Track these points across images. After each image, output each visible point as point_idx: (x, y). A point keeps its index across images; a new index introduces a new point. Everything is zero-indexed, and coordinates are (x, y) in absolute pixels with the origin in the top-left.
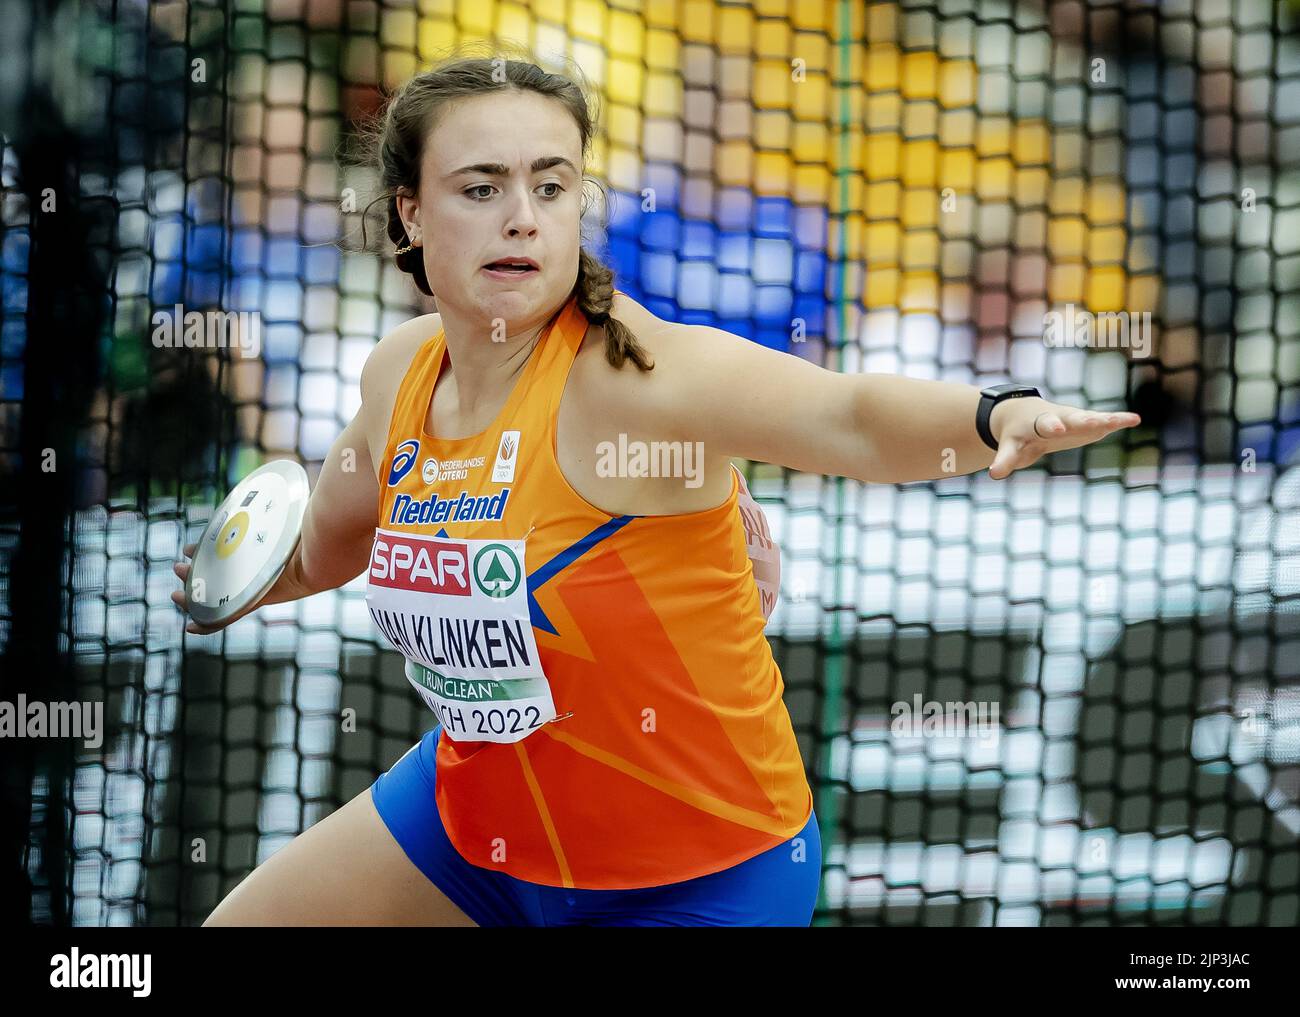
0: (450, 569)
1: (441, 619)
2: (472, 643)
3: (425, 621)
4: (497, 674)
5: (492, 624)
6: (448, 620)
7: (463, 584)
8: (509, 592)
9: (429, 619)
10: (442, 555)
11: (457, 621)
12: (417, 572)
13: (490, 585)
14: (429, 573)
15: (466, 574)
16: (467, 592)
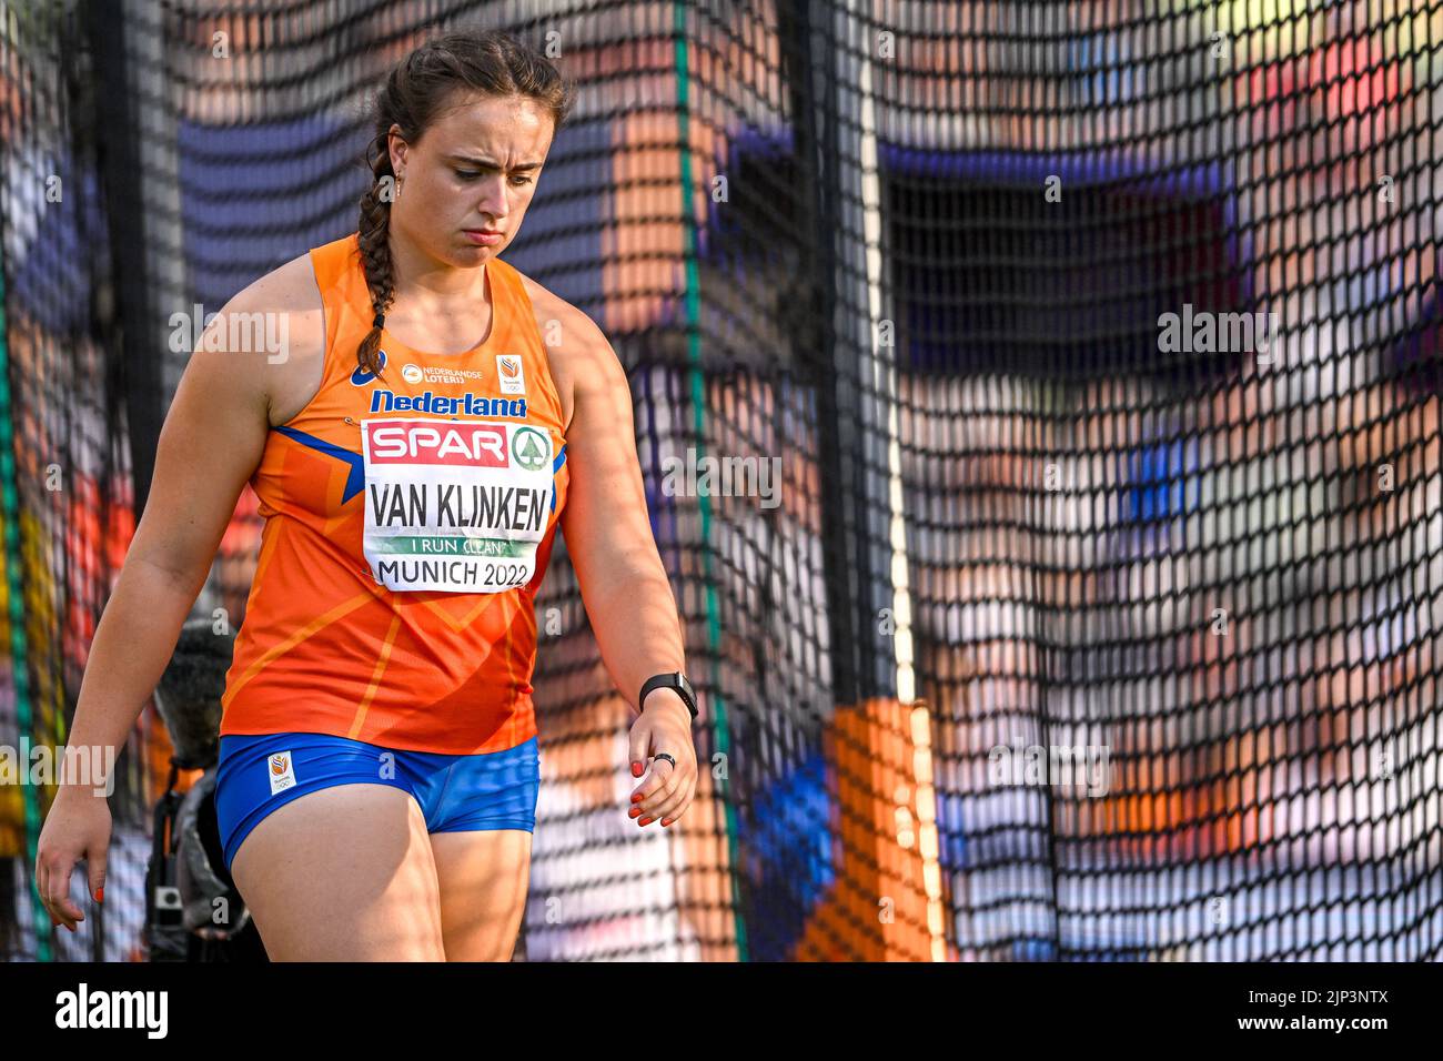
0: (486, 446)
1: (475, 487)
2: (504, 508)
3: (455, 490)
4: (513, 534)
5: (523, 492)
6: (482, 488)
7: (501, 457)
8: (540, 467)
9: (459, 487)
10: (477, 435)
11: (493, 488)
12: (446, 448)
13: (526, 460)
14: (462, 448)
15: (504, 449)
16: (505, 464)
